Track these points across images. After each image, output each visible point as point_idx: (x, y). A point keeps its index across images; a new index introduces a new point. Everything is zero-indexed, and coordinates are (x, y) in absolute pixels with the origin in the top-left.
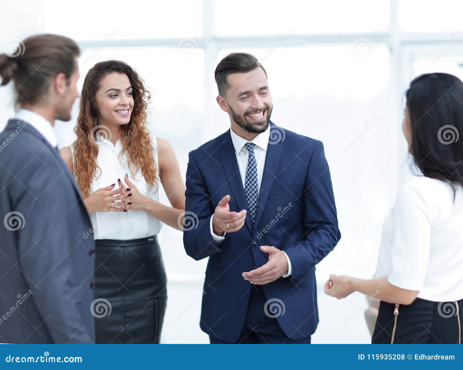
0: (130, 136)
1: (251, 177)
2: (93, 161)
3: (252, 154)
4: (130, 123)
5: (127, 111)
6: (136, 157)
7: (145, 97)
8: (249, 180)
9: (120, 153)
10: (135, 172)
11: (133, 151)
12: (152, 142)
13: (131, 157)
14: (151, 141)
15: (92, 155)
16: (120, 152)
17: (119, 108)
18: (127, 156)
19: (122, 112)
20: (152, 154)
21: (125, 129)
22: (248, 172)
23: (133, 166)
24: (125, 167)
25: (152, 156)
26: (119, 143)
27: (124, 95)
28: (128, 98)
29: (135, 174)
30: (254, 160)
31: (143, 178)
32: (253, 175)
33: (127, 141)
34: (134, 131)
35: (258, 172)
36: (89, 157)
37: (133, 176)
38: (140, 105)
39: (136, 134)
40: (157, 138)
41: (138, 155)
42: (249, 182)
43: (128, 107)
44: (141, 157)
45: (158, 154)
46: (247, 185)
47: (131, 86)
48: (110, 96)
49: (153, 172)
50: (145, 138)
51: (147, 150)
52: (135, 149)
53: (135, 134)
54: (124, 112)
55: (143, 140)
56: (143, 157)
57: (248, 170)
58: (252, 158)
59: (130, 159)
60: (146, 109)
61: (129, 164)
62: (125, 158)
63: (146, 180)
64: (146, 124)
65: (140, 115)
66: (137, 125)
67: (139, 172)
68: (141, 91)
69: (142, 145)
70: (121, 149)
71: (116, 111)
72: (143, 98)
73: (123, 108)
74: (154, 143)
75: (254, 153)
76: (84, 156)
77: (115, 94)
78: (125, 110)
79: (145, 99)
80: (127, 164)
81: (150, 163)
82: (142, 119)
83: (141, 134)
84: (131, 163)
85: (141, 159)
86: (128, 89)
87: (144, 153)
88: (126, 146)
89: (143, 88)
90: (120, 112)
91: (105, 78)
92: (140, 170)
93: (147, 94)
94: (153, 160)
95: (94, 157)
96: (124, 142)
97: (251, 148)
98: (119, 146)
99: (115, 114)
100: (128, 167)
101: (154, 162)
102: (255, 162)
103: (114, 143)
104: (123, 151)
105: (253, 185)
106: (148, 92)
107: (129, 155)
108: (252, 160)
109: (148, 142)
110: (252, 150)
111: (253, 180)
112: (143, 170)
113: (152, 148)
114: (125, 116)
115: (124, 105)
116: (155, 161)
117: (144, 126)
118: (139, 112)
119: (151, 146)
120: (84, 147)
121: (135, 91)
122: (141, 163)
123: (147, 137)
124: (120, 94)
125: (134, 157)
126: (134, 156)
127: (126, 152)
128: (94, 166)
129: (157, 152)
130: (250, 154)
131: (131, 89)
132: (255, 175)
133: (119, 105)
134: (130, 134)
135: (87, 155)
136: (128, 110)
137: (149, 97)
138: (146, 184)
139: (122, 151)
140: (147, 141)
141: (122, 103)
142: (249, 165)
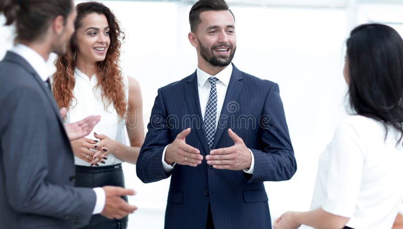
0: (105, 72)
2: (70, 91)
4: (105, 60)
5: (103, 49)
6: (109, 91)
8: (209, 109)
9: (95, 87)
10: (107, 105)
11: (106, 86)
13: (105, 91)
14: (123, 78)
15: (69, 86)
17: (97, 45)
18: (101, 89)
20: (124, 90)
21: (101, 65)
22: (209, 102)
23: (106, 100)
24: (99, 100)
26: (94, 78)
27: (102, 33)
28: (105, 37)
30: (215, 92)
31: (115, 111)
34: (109, 67)
36: (66, 88)
37: (106, 108)
38: (115, 44)
41: (111, 90)
42: (208, 111)
43: (105, 45)
47: (108, 26)
48: (90, 34)
49: (124, 105)
52: (109, 83)
53: (109, 71)
55: (116, 76)
56: (115, 91)
58: (214, 89)
59: (104, 93)
60: (120, 48)
61: (102, 97)
62: (99, 91)
63: (118, 112)
64: (119, 62)
65: (115, 53)
66: (112, 62)
68: (117, 31)
69: (115, 81)
70: (96, 83)
71: (94, 48)
72: (118, 38)
73: (100, 45)
74: (126, 80)
75: (215, 86)
76: (62, 87)
77: (94, 32)
79: (120, 39)
80: (101, 97)
82: (116, 57)
84: (104, 97)
86: (106, 29)
87: (117, 89)
88: (100, 81)
89: (118, 29)
90: (97, 49)
91: (85, 17)
92: (112, 104)
93: (121, 35)
95: (71, 88)
96: (99, 76)
98: (94, 80)
99: (93, 51)
100: (101, 100)
103: (90, 77)
104: (98, 85)
106: (123, 33)
107: (103, 89)
110: (214, 83)
112: (115, 103)
113: (124, 84)
114: (102, 54)
115: (101, 43)
117: (117, 64)
118: (114, 51)
120: (63, 79)
121: (111, 30)
122: (113, 97)
123: (120, 74)
124: (98, 32)
125: (107, 92)
126: (107, 90)
127: (101, 86)
128: (70, 96)
130: (212, 86)
131: (109, 29)
132: (215, 104)
133: (97, 42)
134: (105, 70)
135: (64, 86)
136: (105, 48)
137: (124, 38)
138: (118, 116)
140: (119, 78)
141: (100, 41)
142: (210, 96)
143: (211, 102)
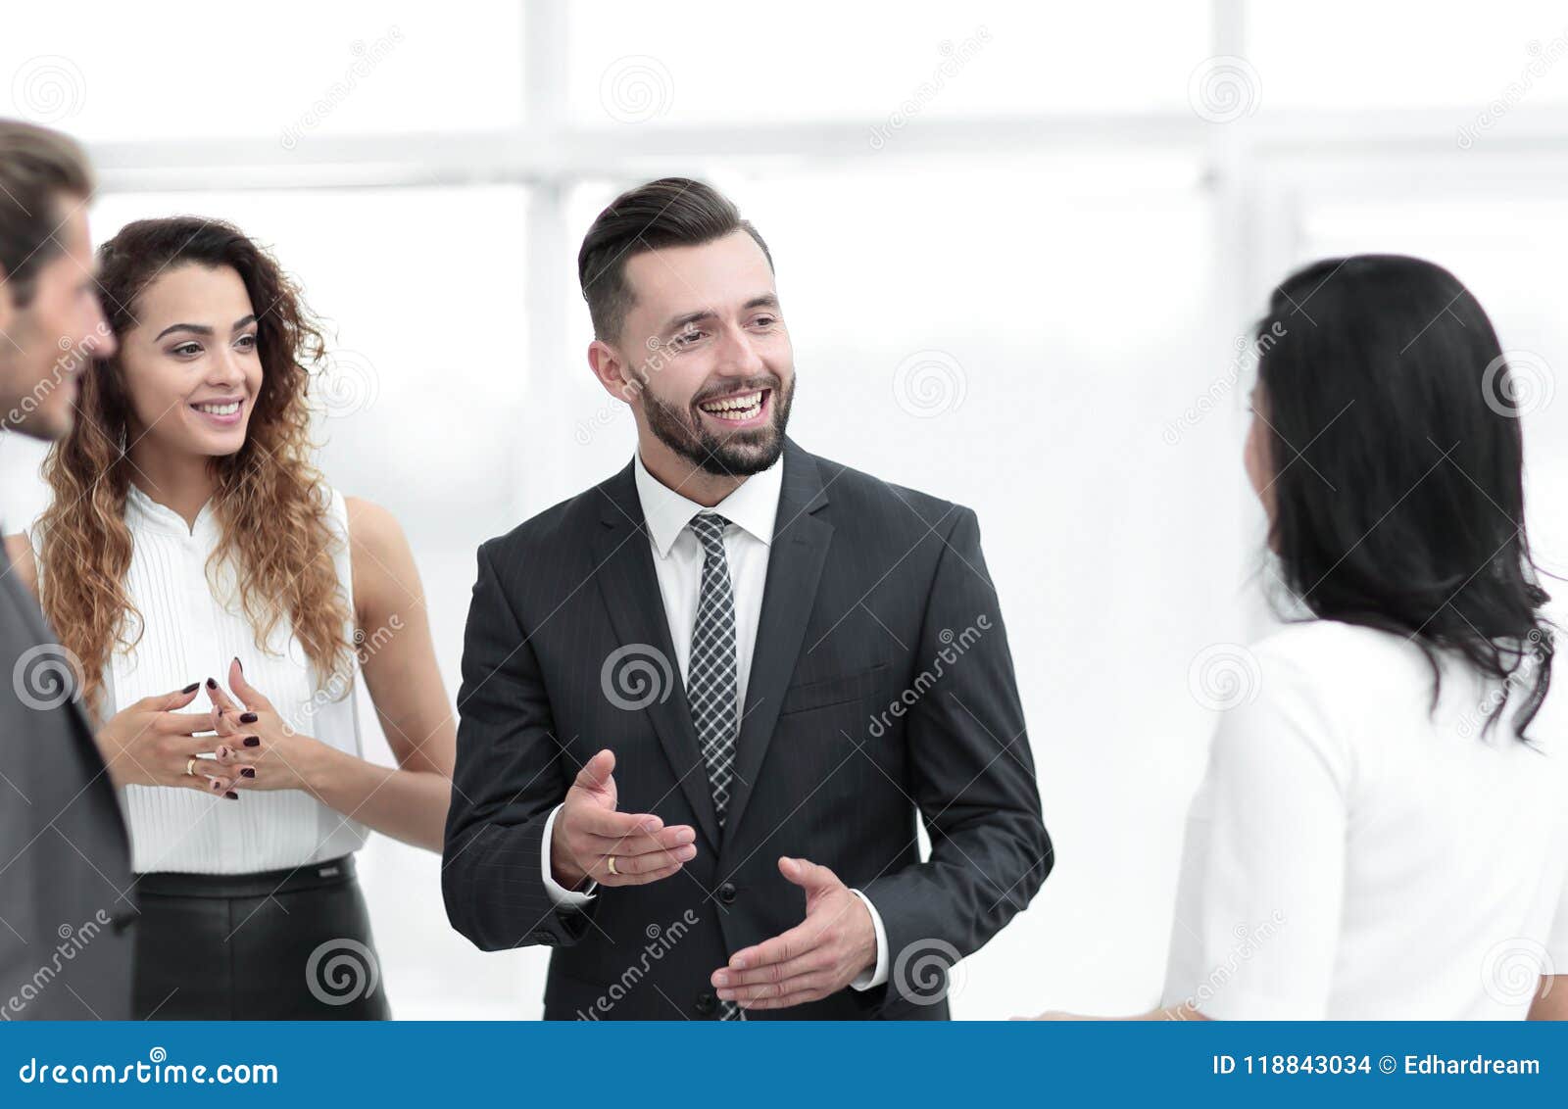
0: (248, 493)
1: (711, 643)
2: (112, 586)
3: (716, 555)
4: (246, 450)
5: (233, 408)
6: (269, 569)
7: (306, 352)
8: (703, 652)
9: (211, 557)
10: (266, 624)
11: (258, 549)
12: (328, 512)
13: (253, 568)
14: (326, 509)
15: (107, 564)
16: (210, 552)
17: (206, 395)
18: (238, 565)
19: (216, 409)
20: (330, 557)
21: (228, 469)
22: (703, 624)
23: (260, 607)
24: (230, 608)
25: (330, 562)
26: (206, 519)
27: (225, 348)
28: (240, 357)
29: (267, 632)
30: (725, 578)
31: (297, 648)
32: (719, 633)
33: (236, 511)
34: (263, 473)
35: (739, 624)
36: (97, 569)
37: (260, 639)
38: (286, 382)
39: (271, 487)
40: (347, 500)
41: (276, 562)
42: (703, 661)
43: (241, 392)
44: (289, 567)
45: (353, 557)
46: (695, 670)
47: (252, 313)
48: (175, 351)
49: (332, 620)
50: (304, 499)
51: (313, 542)
52: (265, 538)
53: (265, 487)
54: (224, 410)
55: (296, 507)
56: (295, 567)
57: (703, 616)
58: (716, 569)
59: (250, 577)
60: (305, 395)
61: (245, 595)
62: (231, 573)
63: (309, 651)
64: (306, 449)
65: (286, 415)
66: (275, 454)
67: (281, 626)
68: (290, 328)
69: (290, 525)
70: (216, 542)
71: (195, 406)
72: (296, 356)
73: (221, 395)
74: (338, 518)
75: (723, 554)
76: (79, 567)
77: (192, 343)
78: (228, 403)
79: (303, 357)
80: (238, 597)
81: (324, 591)
82: (291, 432)
83: (289, 487)
84: (251, 593)
85: (291, 579)
86: (240, 325)
87: (301, 555)
88: (232, 530)
89: (296, 318)
90: (208, 408)
91: (154, 282)
92: (286, 617)
93: (310, 341)
94: (332, 579)
95: (115, 571)
96: (225, 515)
97: (715, 534)
98: (207, 530)
99: (190, 417)
100: (239, 606)
101: (338, 584)
102: (726, 587)
103: (191, 519)
104: (222, 549)
105: (719, 670)
106: (317, 334)
107: (246, 561)
108: (717, 578)
109: (313, 516)
110: (715, 541)
111: (719, 652)
112: (295, 616)
113: (330, 534)
114: (229, 424)
115: (224, 385)
116: (341, 582)
117: (299, 457)
118: (281, 408)
119: (326, 530)
120: (80, 535)
121: (266, 330)
122: (289, 593)
123: (313, 497)
124: (210, 343)
125: (261, 572)
126: (262, 566)
127: (234, 552)
128: (115, 604)
129: (348, 549)
130: (708, 555)
131: (253, 325)
132: (727, 633)
133: (207, 384)
134: (249, 485)
135: (89, 565)
136: (241, 402)
137: (320, 352)
138: (309, 669)
139: (219, 549)
140: (309, 510)
141: (216, 378)
142: (703, 598)
143: (710, 624)
